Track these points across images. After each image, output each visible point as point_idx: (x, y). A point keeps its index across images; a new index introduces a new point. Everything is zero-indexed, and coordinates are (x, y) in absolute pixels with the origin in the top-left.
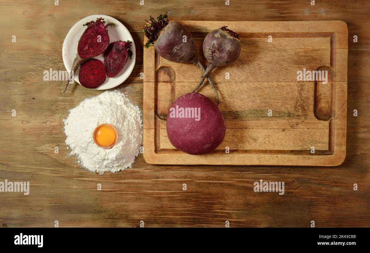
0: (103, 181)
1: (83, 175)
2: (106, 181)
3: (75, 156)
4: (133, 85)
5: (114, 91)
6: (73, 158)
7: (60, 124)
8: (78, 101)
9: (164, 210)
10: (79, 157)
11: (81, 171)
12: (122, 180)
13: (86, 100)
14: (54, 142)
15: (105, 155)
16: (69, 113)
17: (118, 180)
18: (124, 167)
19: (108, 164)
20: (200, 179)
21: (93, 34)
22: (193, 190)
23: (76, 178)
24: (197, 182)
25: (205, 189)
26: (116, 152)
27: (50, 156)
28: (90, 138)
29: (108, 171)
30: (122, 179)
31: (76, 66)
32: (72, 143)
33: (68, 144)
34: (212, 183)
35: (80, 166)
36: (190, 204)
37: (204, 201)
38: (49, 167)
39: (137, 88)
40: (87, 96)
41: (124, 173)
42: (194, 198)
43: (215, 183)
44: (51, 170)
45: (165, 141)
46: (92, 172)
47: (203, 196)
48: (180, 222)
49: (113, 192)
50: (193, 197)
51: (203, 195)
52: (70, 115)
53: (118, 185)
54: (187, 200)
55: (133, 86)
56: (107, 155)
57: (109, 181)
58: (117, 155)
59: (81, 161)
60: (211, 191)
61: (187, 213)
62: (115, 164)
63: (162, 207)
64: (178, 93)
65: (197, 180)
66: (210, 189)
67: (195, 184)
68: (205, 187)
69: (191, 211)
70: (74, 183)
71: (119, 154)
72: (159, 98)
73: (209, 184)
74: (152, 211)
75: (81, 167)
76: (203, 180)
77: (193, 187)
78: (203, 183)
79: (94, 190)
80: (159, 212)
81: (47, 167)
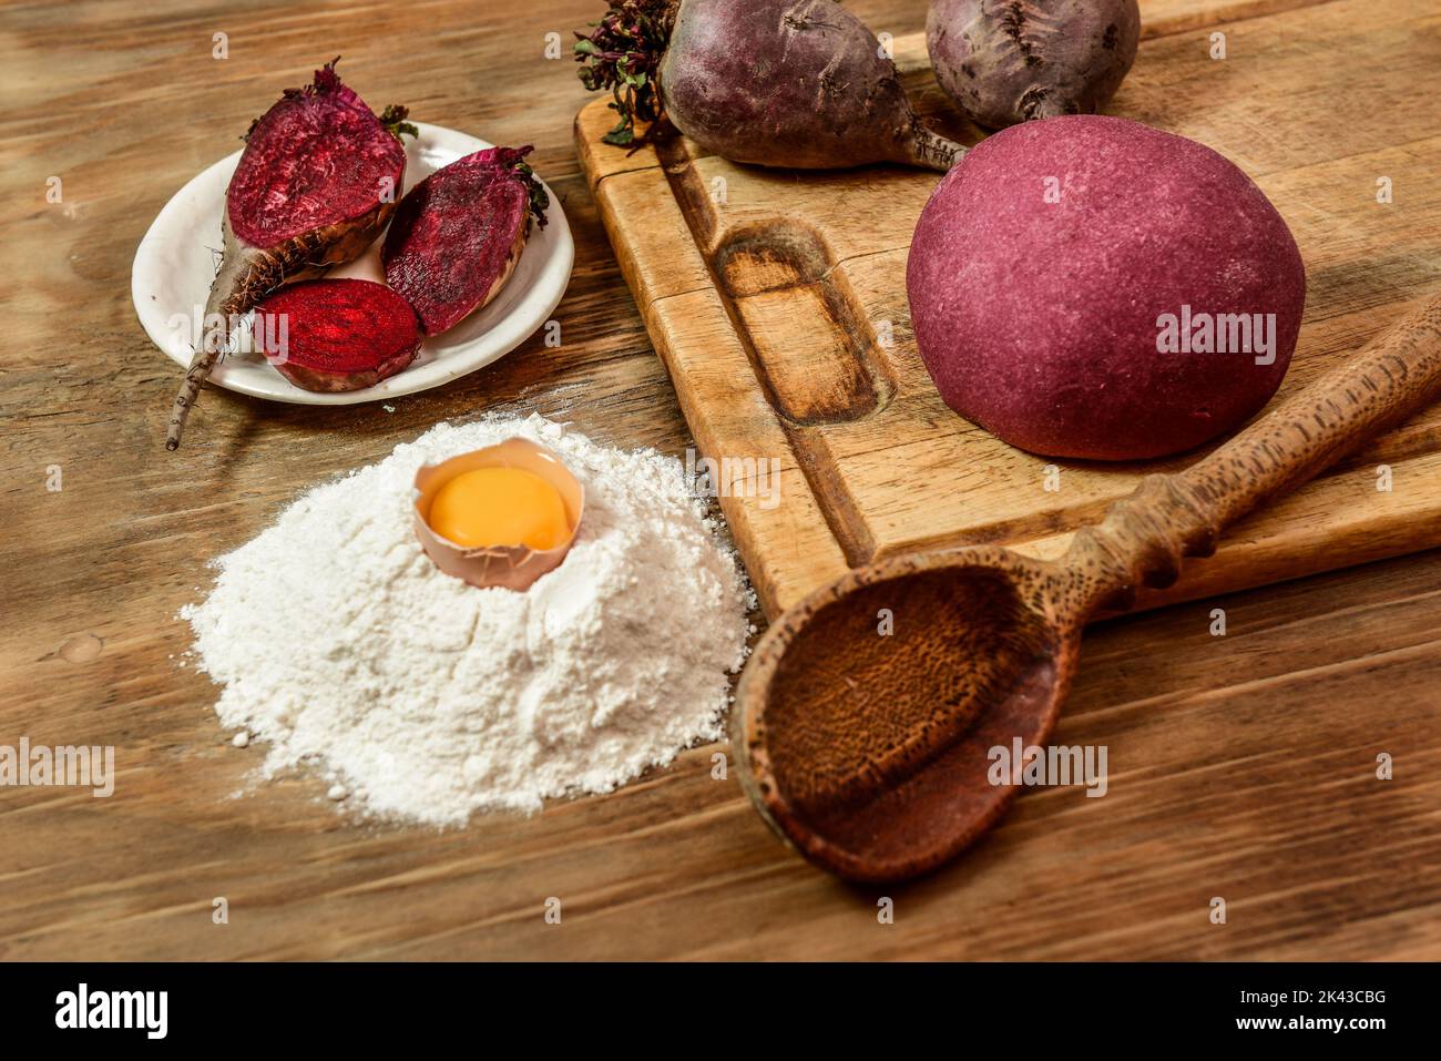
0: (546, 858)
1: (384, 862)
2: (566, 848)
3: (305, 769)
4: (593, 373)
5: (482, 420)
6: (290, 784)
7: (167, 638)
8: (267, 510)
9: (1061, 905)
10: (334, 764)
11: (369, 843)
12: (676, 816)
13: (315, 492)
14: (133, 734)
15: (525, 619)
16: (215, 572)
17: (652, 821)
18: (669, 730)
19: (553, 706)
20: (1221, 681)
21: (303, 135)
22: (1211, 748)
23: (338, 886)
24: (1209, 702)
25: (1287, 723)
26: (595, 573)
27: (122, 812)
28: (390, 550)
29: (561, 792)
30: (677, 810)
31: (227, 295)
32: (265, 695)
33: (237, 719)
34: (1315, 681)
35: (348, 818)
36: (1225, 824)
37: (1315, 783)
38: (121, 877)
39: (619, 381)
40: (315, 478)
41: (681, 774)
42: (1239, 786)
43: (1336, 677)
44: (140, 889)
45: (897, 506)
46: (451, 829)
47: (1291, 763)
48: (1215, 942)
49: (637, 897)
50: (1225, 782)
51: (1290, 756)
52: (221, 579)
53: (662, 852)
54: (1194, 808)
55: (589, 377)
56: (533, 613)
57: (591, 843)
58: (604, 586)
59: (354, 784)
60: (1332, 721)
61: (1241, 883)
62: (606, 687)
63: (1035, 892)
64: (871, 297)
65: (1205, 690)
66: (1321, 712)
67: (1201, 715)
68: (1279, 712)
69: (1264, 860)
70: (324, 922)
71: (616, 578)
72: (767, 356)
73: (1296, 690)
74: (974, 932)
75: (357, 822)
76: (1244, 680)
77: (1200, 732)
78: (1254, 693)
79: (492, 927)
80: (1030, 926)
81: (106, 879)
